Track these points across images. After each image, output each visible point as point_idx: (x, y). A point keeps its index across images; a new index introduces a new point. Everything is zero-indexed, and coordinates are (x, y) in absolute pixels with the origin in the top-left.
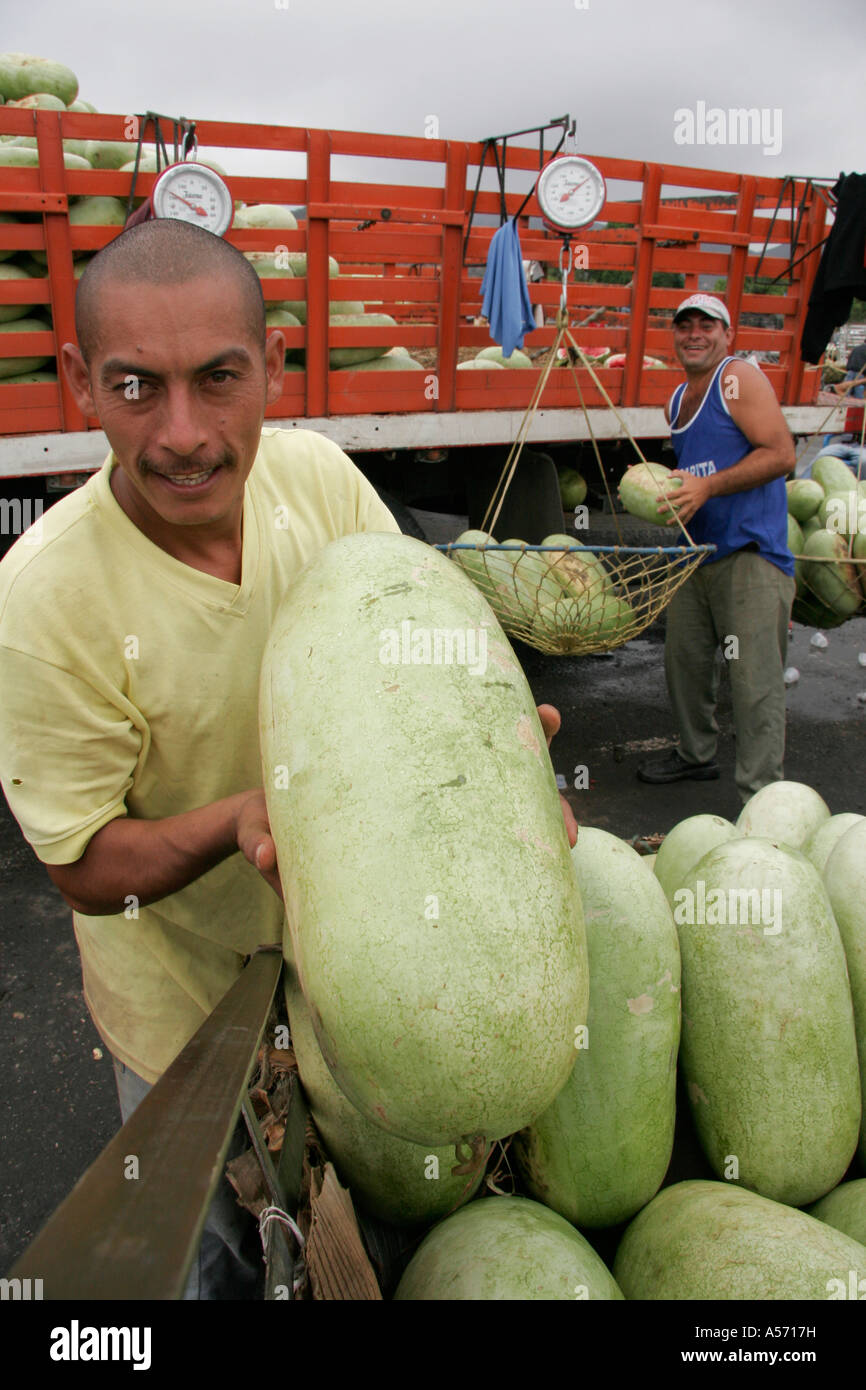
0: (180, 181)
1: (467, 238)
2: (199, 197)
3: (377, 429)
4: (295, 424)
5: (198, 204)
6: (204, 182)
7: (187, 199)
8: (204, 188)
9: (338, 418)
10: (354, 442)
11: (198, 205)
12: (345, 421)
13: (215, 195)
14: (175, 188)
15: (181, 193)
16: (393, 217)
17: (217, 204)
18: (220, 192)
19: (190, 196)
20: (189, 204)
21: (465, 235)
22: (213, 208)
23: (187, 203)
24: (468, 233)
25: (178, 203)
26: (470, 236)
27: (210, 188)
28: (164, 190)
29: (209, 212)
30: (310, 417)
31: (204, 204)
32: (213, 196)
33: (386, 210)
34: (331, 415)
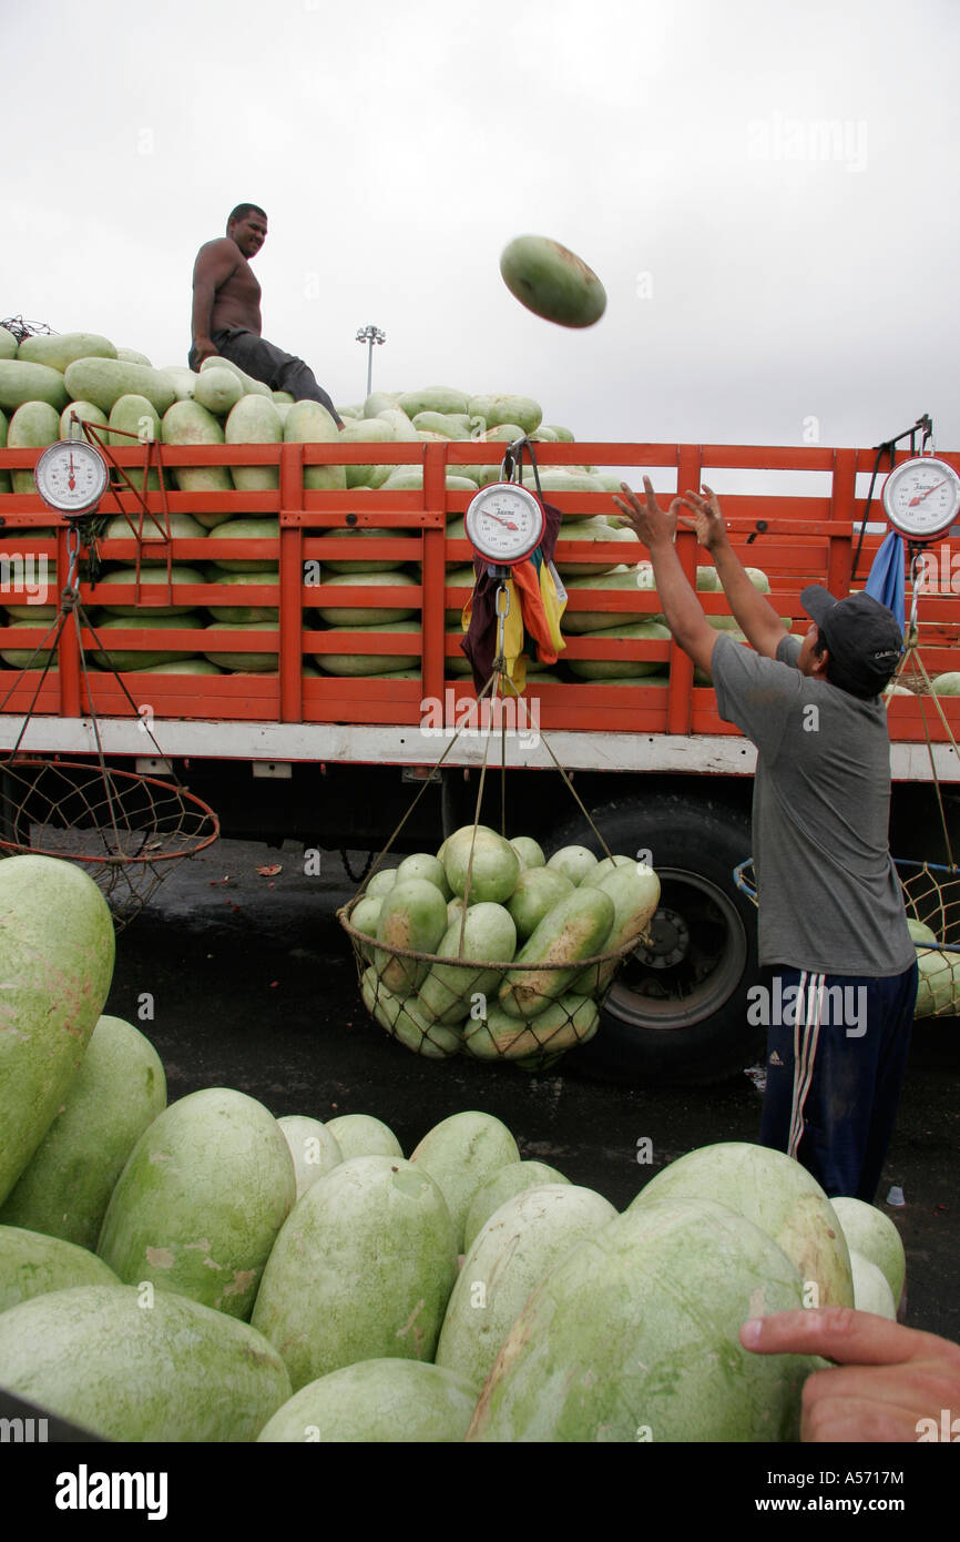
0: (493, 499)
1: (859, 550)
2: (512, 513)
3: (744, 752)
4: (651, 740)
5: (509, 519)
6: (517, 500)
7: (500, 516)
8: (517, 505)
9: (699, 737)
10: (717, 764)
11: (509, 521)
12: (707, 741)
13: (527, 512)
14: (489, 507)
15: (493, 511)
16: (770, 529)
17: (529, 519)
18: (532, 509)
19: (502, 513)
20: (500, 521)
21: (855, 547)
22: (524, 524)
23: (497, 519)
24: (860, 544)
25: (489, 519)
26: (862, 548)
27: (522, 504)
28: (477, 509)
29: (520, 527)
30: (670, 734)
31: (516, 520)
32: (525, 513)
33: (762, 522)
34: (693, 733)
